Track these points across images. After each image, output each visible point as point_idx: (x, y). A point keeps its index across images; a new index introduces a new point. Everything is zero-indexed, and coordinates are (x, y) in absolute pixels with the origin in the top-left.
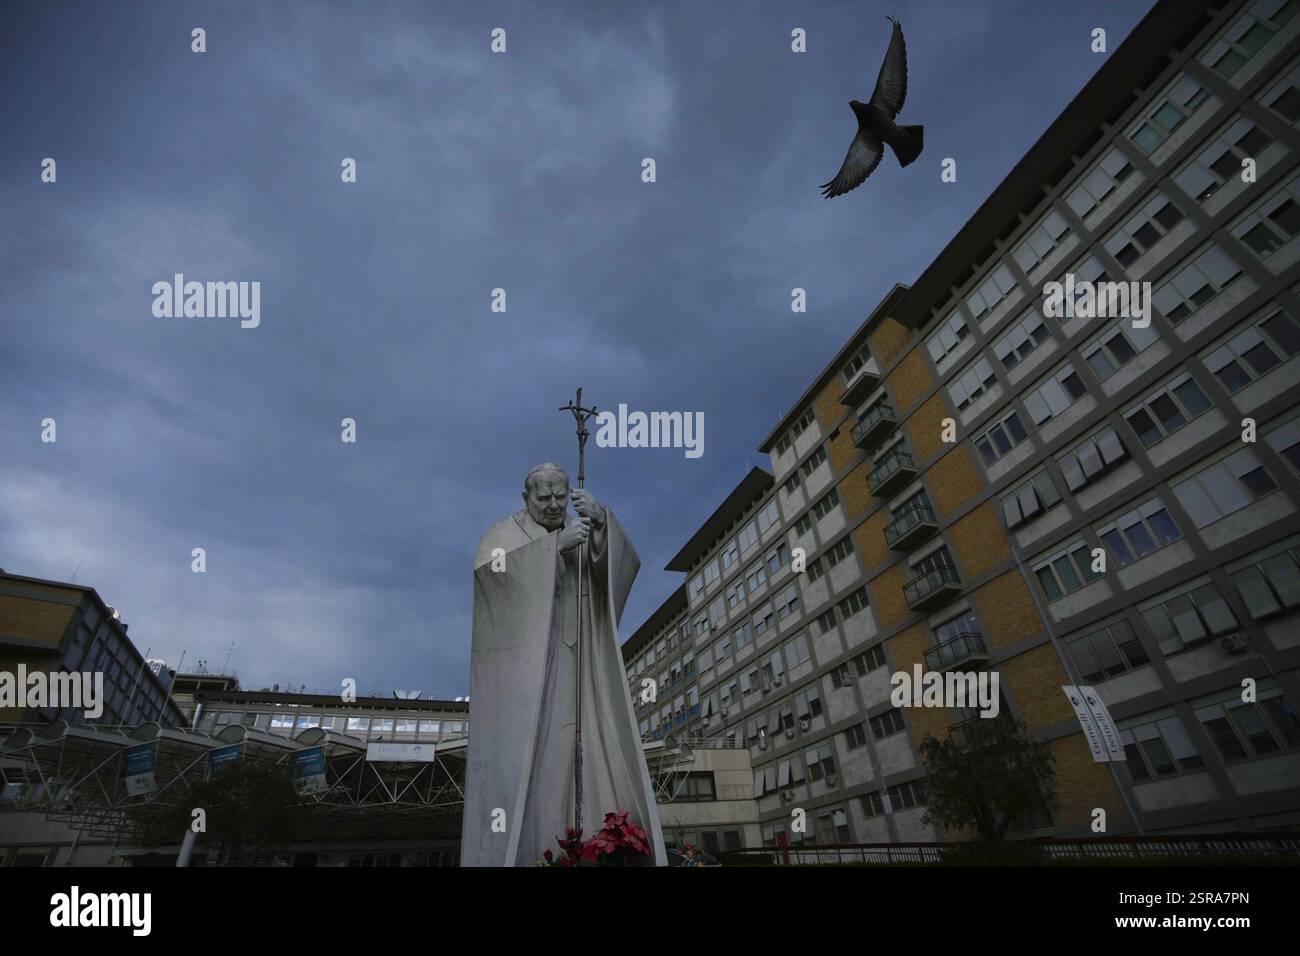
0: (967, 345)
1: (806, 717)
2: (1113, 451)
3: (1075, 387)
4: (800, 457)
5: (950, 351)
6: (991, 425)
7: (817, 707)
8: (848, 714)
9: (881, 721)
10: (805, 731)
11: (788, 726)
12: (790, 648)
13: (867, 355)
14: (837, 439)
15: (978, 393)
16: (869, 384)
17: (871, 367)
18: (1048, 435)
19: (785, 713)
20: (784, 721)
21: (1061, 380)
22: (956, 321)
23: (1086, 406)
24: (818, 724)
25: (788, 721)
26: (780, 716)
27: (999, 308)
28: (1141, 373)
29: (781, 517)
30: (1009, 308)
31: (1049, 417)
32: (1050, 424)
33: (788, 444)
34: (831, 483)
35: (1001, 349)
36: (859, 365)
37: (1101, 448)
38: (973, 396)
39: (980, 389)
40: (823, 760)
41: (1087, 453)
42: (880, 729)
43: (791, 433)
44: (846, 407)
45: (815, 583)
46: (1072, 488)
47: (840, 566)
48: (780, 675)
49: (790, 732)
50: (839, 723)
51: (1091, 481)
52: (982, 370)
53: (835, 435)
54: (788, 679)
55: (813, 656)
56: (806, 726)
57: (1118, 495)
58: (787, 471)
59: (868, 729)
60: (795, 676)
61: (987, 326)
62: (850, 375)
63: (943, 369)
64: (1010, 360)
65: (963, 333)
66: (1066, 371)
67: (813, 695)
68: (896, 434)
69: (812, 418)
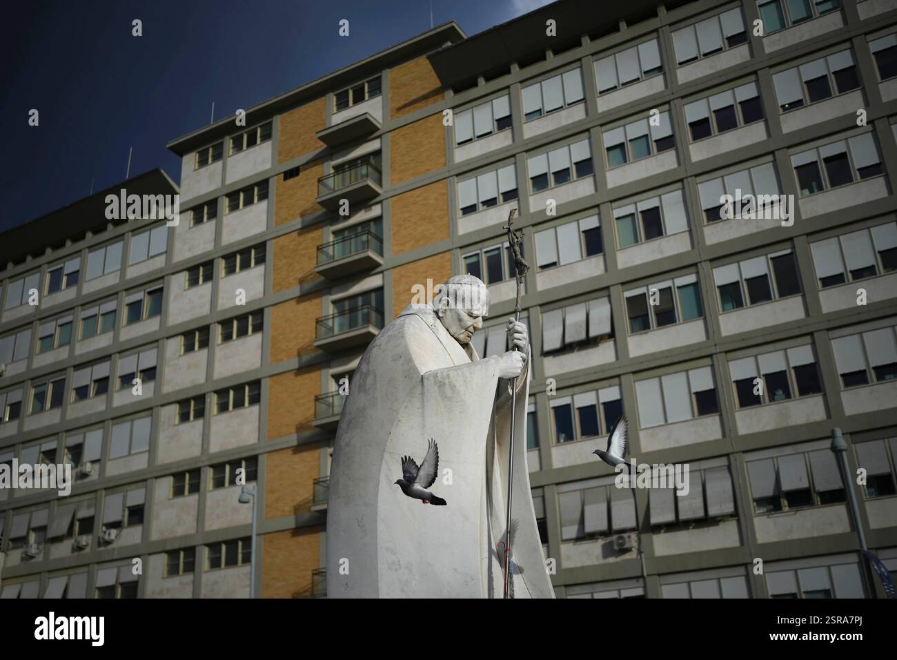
0: (502, 141)
1: (117, 525)
2: (600, 326)
3: (594, 243)
4: (228, 182)
5: (479, 137)
6: (491, 246)
7: (137, 514)
8: (180, 531)
9: (224, 548)
10: (108, 543)
11: (81, 533)
12: (120, 432)
13: (376, 90)
14: (291, 181)
15: (491, 203)
16: (363, 130)
17: (373, 108)
18: (544, 282)
19: (83, 513)
20: (77, 525)
21: (582, 229)
22: (501, 107)
23: (593, 268)
24: (131, 536)
25: (87, 525)
26: (74, 516)
27: (555, 115)
28: (658, 256)
29: (168, 252)
30: (564, 123)
31: (554, 264)
32: (551, 271)
33: (218, 156)
34: (262, 234)
35: (536, 165)
36: (359, 98)
37: (591, 316)
38: (484, 203)
39: (495, 199)
40: (123, 584)
41: (575, 316)
42: (220, 558)
43: (229, 143)
44: (322, 143)
45: (191, 355)
46: (546, 348)
47: (236, 344)
48: (93, 462)
49: (85, 540)
50: (165, 541)
51: (566, 348)
52: (505, 178)
53: (291, 174)
54: (102, 471)
55: (152, 450)
56: (113, 537)
57: (586, 371)
58: (203, 192)
59: (204, 555)
60: (114, 469)
61: (532, 130)
62: (342, 104)
63: (461, 156)
64: (540, 182)
65: (504, 123)
66: (591, 222)
67: (135, 497)
68: (373, 208)
69: (267, 137)
